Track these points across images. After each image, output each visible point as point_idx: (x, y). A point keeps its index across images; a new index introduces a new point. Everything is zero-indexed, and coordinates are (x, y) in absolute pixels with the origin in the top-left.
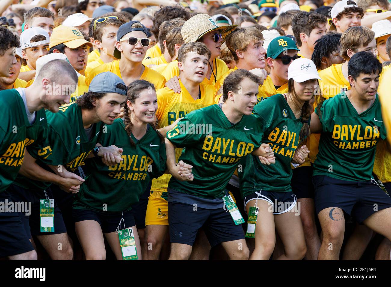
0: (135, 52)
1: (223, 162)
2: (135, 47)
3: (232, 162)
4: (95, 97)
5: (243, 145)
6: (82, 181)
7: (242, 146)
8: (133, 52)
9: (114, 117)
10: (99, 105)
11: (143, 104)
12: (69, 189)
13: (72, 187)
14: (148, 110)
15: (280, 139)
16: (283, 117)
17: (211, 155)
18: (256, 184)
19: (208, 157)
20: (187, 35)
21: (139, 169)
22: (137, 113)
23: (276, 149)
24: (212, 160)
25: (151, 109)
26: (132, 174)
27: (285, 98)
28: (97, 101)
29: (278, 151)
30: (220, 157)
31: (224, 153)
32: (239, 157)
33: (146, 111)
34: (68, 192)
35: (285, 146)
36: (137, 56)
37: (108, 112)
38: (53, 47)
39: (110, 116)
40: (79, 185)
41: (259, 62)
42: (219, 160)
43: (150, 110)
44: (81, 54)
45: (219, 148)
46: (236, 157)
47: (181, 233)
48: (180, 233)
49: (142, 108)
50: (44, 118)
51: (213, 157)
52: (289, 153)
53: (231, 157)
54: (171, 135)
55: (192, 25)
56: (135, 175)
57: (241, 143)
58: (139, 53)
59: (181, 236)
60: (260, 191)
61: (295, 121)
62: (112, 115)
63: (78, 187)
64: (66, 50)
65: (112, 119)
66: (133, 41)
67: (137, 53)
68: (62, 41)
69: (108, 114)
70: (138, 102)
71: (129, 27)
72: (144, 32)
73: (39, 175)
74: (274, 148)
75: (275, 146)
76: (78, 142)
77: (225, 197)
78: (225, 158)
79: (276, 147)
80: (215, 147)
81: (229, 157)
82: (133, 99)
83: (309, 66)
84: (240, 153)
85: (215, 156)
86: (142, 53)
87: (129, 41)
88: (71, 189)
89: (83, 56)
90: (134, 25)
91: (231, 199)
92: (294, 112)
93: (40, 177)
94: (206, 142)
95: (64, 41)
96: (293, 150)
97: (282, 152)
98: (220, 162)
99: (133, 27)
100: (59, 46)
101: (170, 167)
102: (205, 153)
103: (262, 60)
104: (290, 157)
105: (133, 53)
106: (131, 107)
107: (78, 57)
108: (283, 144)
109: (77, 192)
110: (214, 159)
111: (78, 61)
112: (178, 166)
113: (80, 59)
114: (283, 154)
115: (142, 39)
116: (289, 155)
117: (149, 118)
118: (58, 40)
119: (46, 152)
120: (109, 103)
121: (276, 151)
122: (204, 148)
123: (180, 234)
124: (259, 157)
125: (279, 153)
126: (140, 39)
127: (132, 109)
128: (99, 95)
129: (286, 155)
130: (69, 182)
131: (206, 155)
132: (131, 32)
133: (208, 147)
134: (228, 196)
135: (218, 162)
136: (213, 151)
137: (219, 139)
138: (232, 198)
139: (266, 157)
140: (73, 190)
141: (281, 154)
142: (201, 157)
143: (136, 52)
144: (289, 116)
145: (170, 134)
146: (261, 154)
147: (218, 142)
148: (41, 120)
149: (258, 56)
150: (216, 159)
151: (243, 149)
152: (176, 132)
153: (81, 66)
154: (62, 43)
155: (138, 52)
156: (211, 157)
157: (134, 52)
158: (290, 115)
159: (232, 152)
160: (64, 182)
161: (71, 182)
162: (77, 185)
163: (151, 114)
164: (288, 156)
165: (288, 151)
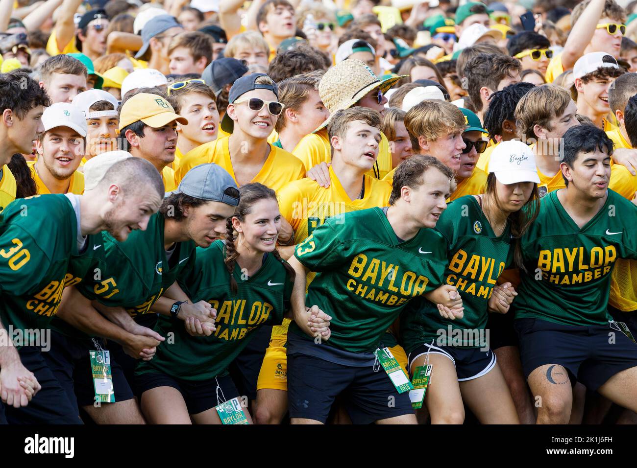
0: (258, 122)
1: (377, 300)
2: (260, 114)
3: (392, 304)
4: (188, 203)
5: (411, 277)
6: (159, 340)
7: (409, 278)
8: (254, 121)
9: (213, 238)
10: (193, 217)
11: (258, 223)
12: (139, 353)
13: (145, 350)
14: (265, 232)
15: (468, 269)
16: (474, 233)
17: (361, 286)
18: (424, 333)
19: (356, 287)
20: (333, 94)
21: (247, 322)
22: (249, 237)
23: (461, 284)
24: (360, 293)
25: (271, 230)
26: (238, 329)
27: (479, 203)
28: (190, 209)
29: (466, 288)
30: (374, 290)
31: (380, 284)
32: (404, 297)
33: (263, 235)
34: (136, 358)
35: (476, 280)
36: (261, 128)
37: (206, 229)
38: (125, 128)
39: (210, 236)
40: (155, 348)
41: (454, 161)
42: (371, 296)
43: (269, 232)
44: (169, 137)
45: (374, 276)
46: (398, 294)
47: (307, 402)
48: (304, 402)
49: (256, 229)
50: (100, 246)
51: (363, 288)
52: (483, 292)
53: (391, 293)
54: (302, 251)
55: (340, 77)
56: (242, 331)
57: (409, 273)
58: (264, 124)
59: (306, 406)
60: (432, 342)
61: (495, 240)
62: (212, 234)
63: (154, 350)
64: (146, 131)
65: (210, 240)
66: (256, 104)
67: (261, 124)
68: (139, 116)
69: (205, 232)
70: (250, 219)
71: (251, 83)
72: (274, 92)
73: (95, 326)
74: (459, 283)
75: (461, 279)
76: (160, 271)
77: (378, 351)
78: (381, 293)
79: (463, 282)
80: (368, 273)
81: (388, 293)
82: (241, 215)
83: (523, 158)
84: (406, 289)
85: (366, 288)
86: (268, 125)
87: (250, 105)
88: (142, 354)
89: (173, 140)
90: (259, 79)
91: (388, 353)
92: (493, 225)
93: (96, 329)
94: (355, 263)
95: (144, 117)
96: (490, 286)
97: (472, 289)
98: (373, 299)
99: (258, 83)
100: (134, 125)
101: (297, 312)
102: (351, 281)
103: (457, 158)
104: (485, 297)
105: (254, 123)
106: (238, 227)
107: (165, 142)
108: (473, 277)
109: (150, 358)
110: (364, 291)
111: (166, 149)
112: (310, 313)
113: (168, 144)
114: (474, 293)
115: (270, 102)
116: (483, 294)
117: (269, 245)
118: (134, 115)
119: (107, 288)
120: (208, 216)
121: (462, 289)
122: (351, 272)
123: (304, 404)
124: (438, 305)
125: (467, 291)
126: (266, 104)
127: (241, 231)
128: (196, 201)
129: (479, 295)
130: (140, 341)
131: (352, 283)
132: (254, 89)
133: (357, 272)
134: (384, 349)
135: (370, 298)
136: (364, 279)
137: (376, 261)
138: (390, 352)
139: (449, 307)
140: (146, 355)
141: (470, 293)
142: (344, 287)
143: (260, 122)
144: (484, 233)
145: (301, 249)
146: (442, 302)
147: (375, 265)
148: (95, 248)
149: (452, 152)
150: (367, 293)
151: (411, 283)
152: (311, 247)
153: (171, 155)
154: (139, 121)
155: (263, 122)
156: (359, 289)
157: (256, 122)
158: (486, 230)
159: (393, 286)
160: (133, 340)
161: (143, 342)
162: (152, 347)
163: (271, 238)
164: (482, 296)
165: (482, 287)
